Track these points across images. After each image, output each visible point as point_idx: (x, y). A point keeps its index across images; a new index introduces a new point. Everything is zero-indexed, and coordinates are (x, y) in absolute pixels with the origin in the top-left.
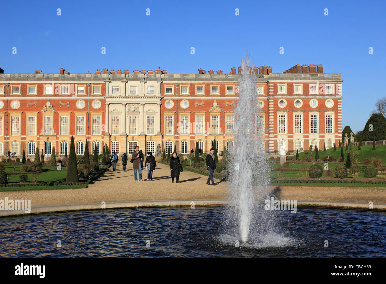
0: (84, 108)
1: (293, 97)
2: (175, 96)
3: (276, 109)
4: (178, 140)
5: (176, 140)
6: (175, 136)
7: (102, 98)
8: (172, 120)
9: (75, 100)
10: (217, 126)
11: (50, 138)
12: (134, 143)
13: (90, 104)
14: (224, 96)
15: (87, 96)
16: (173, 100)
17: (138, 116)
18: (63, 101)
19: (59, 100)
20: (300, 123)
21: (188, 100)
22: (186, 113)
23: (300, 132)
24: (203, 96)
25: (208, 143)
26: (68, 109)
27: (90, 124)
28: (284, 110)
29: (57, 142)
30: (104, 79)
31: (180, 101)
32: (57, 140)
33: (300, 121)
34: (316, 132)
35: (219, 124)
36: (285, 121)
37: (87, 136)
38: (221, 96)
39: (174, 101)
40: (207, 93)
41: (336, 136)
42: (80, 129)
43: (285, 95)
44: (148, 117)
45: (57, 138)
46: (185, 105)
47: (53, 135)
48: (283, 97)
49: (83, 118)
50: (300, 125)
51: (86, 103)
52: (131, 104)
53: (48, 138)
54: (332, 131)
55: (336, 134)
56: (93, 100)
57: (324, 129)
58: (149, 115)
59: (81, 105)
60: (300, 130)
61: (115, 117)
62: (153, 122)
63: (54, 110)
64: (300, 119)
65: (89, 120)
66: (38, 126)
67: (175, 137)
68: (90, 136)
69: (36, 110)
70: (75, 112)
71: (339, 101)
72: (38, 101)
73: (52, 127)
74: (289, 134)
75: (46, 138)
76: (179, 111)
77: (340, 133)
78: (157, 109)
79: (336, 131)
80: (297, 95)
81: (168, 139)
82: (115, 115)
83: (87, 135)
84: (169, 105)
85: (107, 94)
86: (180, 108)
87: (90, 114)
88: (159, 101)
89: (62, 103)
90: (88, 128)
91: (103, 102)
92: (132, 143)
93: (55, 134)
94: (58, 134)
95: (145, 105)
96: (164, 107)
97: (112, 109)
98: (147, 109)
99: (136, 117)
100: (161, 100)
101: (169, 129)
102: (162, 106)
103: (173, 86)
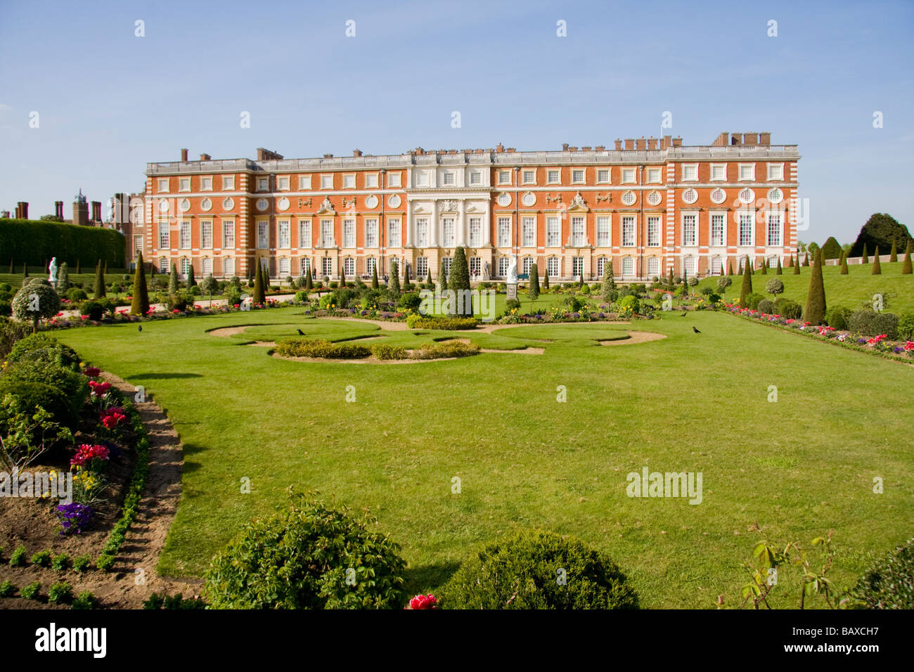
0: (377, 207)
1: (709, 185)
2: (513, 186)
3: (679, 205)
6: (513, 249)
7: (403, 191)
8: (508, 223)
9: (364, 195)
10: (582, 233)
11: (329, 251)
13: (385, 201)
14: (593, 185)
15: (381, 189)
16: (510, 193)
17: (456, 218)
18: (347, 197)
19: (341, 196)
20: (722, 229)
21: (534, 192)
22: (531, 214)
23: (722, 243)
24: (558, 185)
25: (566, 260)
27: (385, 231)
28: (692, 207)
29: (338, 257)
30: (405, 163)
31: (521, 193)
32: (339, 255)
33: (722, 225)
34: (750, 243)
35: (584, 231)
36: (694, 225)
38: (587, 185)
39: (512, 194)
40: (565, 181)
41: (786, 251)
42: (369, 238)
43: (694, 182)
44: (471, 220)
45: (339, 251)
46: (529, 200)
47: (334, 248)
48: (692, 185)
49: (375, 221)
50: (722, 232)
51: (379, 199)
52: (446, 201)
53: (327, 252)
54: (780, 241)
55: (787, 247)
56: (390, 194)
57: (764, 238)
58: (473, 217)
59: (372, 203)
60: (722, 240)
61: (421, 220)
62: (479, 227)
63: (334, 212)
64: (722, 221)
65: (384, 225)
66: (313, 234)
67: (514, 251)
68: (385, 248)
69: (310, 211)
70: (363, 213)
71: (792, 191)
72: (313, 197)
73: (333, 236)
74: (702, 247)
75: (324, 251)
76: (520, 211)
77: (793, 246)
78: (485, 207)
79: (786, 243)
80: (715, 182)
81: (502, 253)
82: (421, 217)
83: (381, 247)
84: (504, 201)
85: (409, 186)
86: (519, 205)
87: (385, 216)
88: (487, 196)
89: (345, 199)
90: (383, 237)
91: (403, 196)
92: (447, 259)
93: (336, 246)
94: (340, 245)
95: (466, 202)
96: (497, 204)
97: (417, 208)
98: (470, 207)
99: (453, 220)
100: (491, 193)
101: (503, 238)
102: (493, 203)
103: (511, 170)
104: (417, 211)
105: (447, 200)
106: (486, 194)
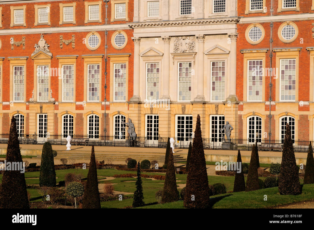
0: (100, 48)
2: (268, 14)
4: (273, 113)
5: (268, 113)
6: (266, 106)
7: (129, 26)
9: (84, 32)
11: (44, 106)
12: (187, 118)
13: (109, 40)
15: (104, 24)
16: (263, 24)
18: (67, 35)
19: (59, 34)
21: (296, 22)
22: (291, 53)
26: (74, 51)
27: (108, 81)
29: (55, 115)
31: (278, 24)
32: (56, 111)
37: (103, 103)
39: (265, 25)
42: (93, 89)
44: (213, 64)
45: (56, 106)
46: (290, 33)
47: (50, 102)
49: (98, 67)
51: (103, 38)
52: (180, 37)
53: (41, 108)
56: (115, 31)
58: (214, 58)
59: (93, 42)
61: (152, 65)
62: (223, 73)
63: (50, 54)
65: (107, 71)
66: (27, 83)
67: (268, 108)
68: (107, 103)
69: (23, 54)
70: (83, 56)
72: (28, 36)
73: (49, 87)
75: (39, 106)
76: (275, 49)
78: (231, 46)
81: (252, 110)
82: (152, 60)
83: (103, 101)
84: (255, 37)
85: (135, 18)
86: (277, 42)
87: (109, 60)
88: (231, 29)
89: (64, 38)
90: (106, 88)
92: (183, 118)
93: (53, 100)
94: (57, 99)
96: (245, 40)
97: (146, 48)
98: (210, 45)
99: (190, 64)
100: (237, 26)
102: (240, 39)
104: (145, 53)
106: (231, 26)
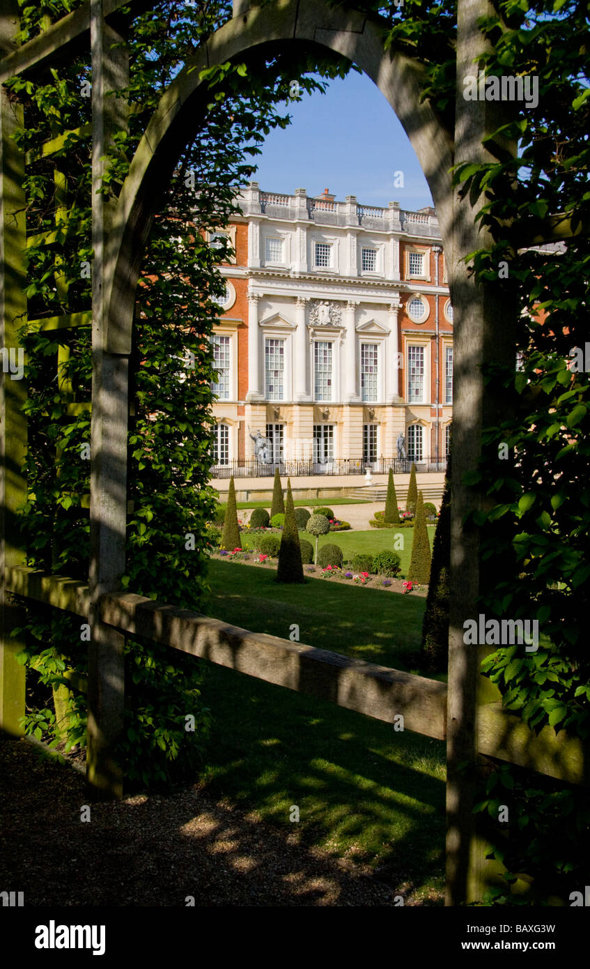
2: (431, 283)
6: (432, 409)
7: (240, 272)
16: (426, 295)
17: (338, 340)
31: (443, 299)
39: (430, 298)
44: (362, 347)
61: (272, 341)
62: (376, 362)
67: (433, 412)
76: (443, 333)
81: (415, 416)
82: (274, 335)
84: (416, 312)
85: (255, 261)
86: (443, 324)
88: (395, 299)
91: (241, 287)
95: (360, 308)
96: (407, 316)
97: (268, 314)
98: (364, 320)
99: (330, 345)
100: (401, 294)
101: (414, 386)
102: (402, 315)
103: (427, 251)
104: (267, 322)
105: (324, 300)
106: (393, 295)
